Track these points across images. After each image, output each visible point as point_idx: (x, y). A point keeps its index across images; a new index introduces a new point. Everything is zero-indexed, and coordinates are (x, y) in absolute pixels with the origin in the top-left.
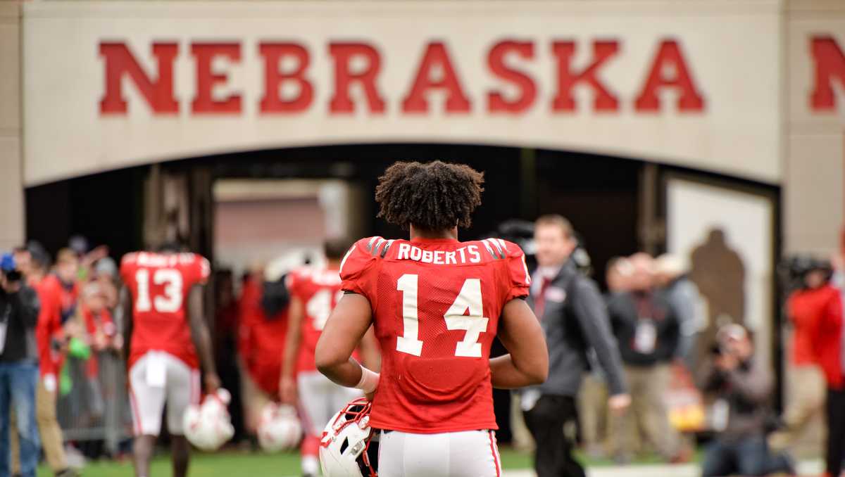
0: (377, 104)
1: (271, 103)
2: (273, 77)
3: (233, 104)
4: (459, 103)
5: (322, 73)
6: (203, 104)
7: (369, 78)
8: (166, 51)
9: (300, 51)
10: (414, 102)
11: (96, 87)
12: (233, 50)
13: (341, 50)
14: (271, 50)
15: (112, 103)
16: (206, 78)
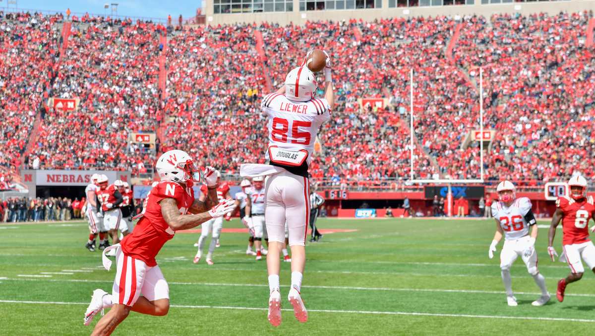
0: (74, 181)
1: (64, 181)
2: (64, 179)
3: (60, 181)
4: (82, 181)
5: (69, 178)
6: (57, 181)
7: (74, 179)
8: (54, 176)
9: (67, 176)
10: (78, 181)
11: (47, 179)
12: (60, 176)
13: (71, 176)
14: (64, 176)
15: (48, 181)
16: (57, 178)
